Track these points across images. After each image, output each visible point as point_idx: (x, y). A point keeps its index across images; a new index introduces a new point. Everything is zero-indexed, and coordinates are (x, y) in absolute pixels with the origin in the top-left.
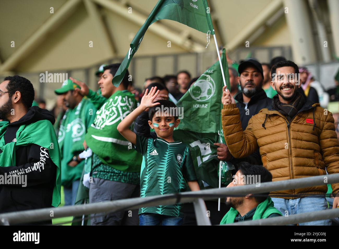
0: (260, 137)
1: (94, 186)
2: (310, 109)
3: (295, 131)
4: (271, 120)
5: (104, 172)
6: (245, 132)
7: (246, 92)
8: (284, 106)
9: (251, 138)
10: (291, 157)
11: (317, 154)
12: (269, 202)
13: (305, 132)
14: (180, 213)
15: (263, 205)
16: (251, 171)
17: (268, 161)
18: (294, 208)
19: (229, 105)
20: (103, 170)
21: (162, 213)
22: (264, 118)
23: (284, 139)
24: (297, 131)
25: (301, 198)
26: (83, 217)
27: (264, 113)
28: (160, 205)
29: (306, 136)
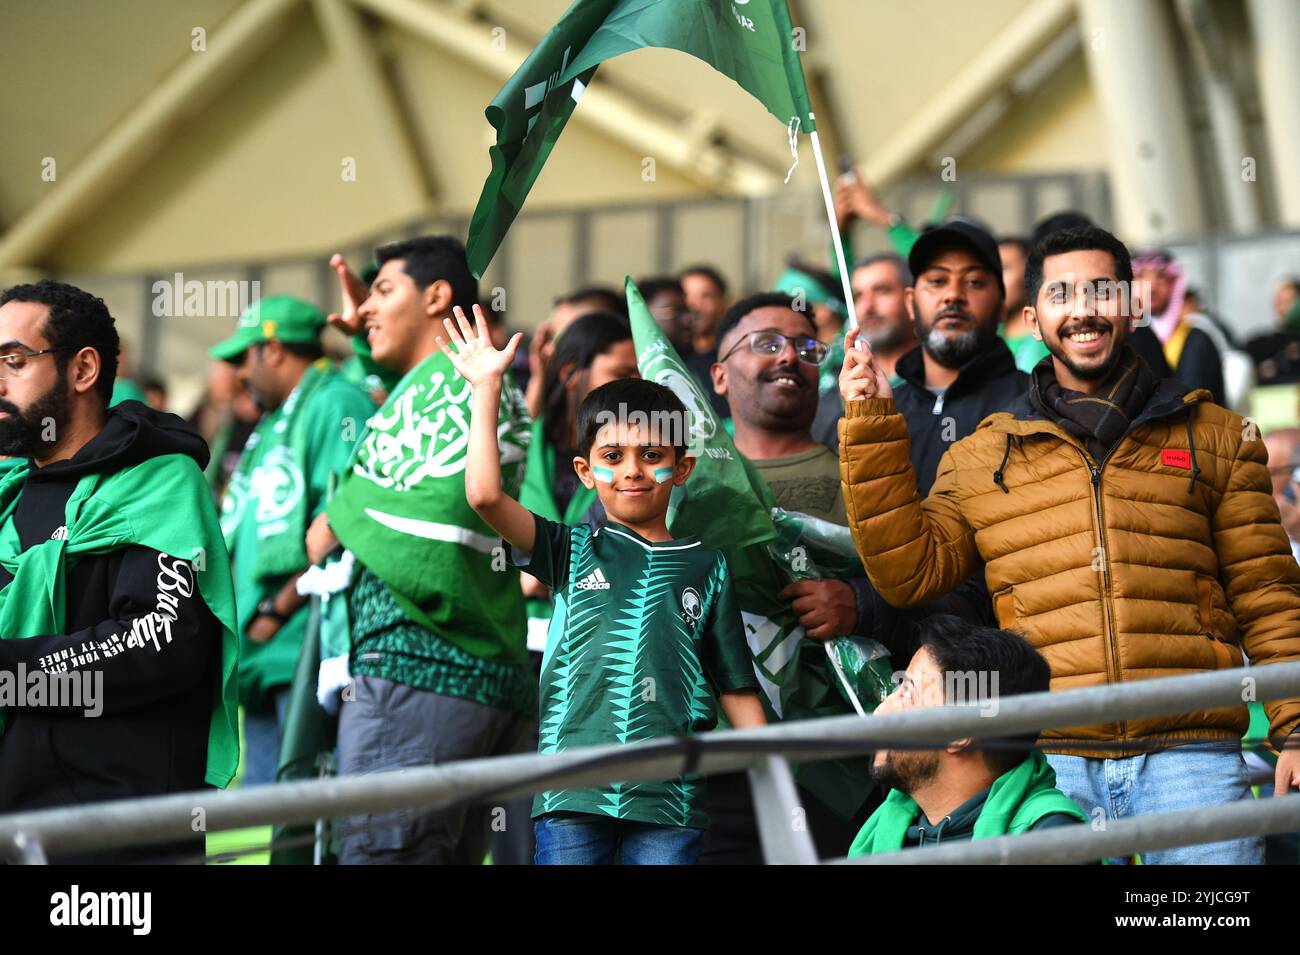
0: (985, 522)
1: (371, 707)
2: (1175, 413)
3: (1122, 497)
4: (1025, 456)
5: (412, 656)
6: (927, 507)
7: (937, 348)
8: (1077, 401)
9: (952, 527)
10: (1110, 597)
11: (1205, 584)
12: (1037, 770)
13: (1160, 502)
14: (693, 812)
15: (1014, 781)
16: (970, 649)
17: (1019, 614)
18: (1122, 794)
19: (868, 404)
20: (406, 649)
21: (621, 812)
22: (998, 449)
23: (1080, 527)
24: (1128, 499)
25: (1148, 755)
26: (319, 828)
27: (999, 432)
28: (617, 781)
29: (1163, 515)
